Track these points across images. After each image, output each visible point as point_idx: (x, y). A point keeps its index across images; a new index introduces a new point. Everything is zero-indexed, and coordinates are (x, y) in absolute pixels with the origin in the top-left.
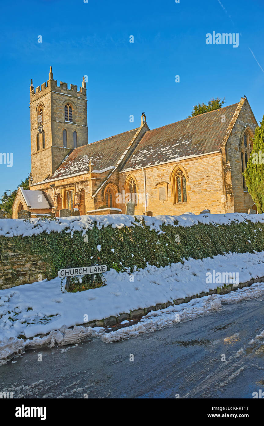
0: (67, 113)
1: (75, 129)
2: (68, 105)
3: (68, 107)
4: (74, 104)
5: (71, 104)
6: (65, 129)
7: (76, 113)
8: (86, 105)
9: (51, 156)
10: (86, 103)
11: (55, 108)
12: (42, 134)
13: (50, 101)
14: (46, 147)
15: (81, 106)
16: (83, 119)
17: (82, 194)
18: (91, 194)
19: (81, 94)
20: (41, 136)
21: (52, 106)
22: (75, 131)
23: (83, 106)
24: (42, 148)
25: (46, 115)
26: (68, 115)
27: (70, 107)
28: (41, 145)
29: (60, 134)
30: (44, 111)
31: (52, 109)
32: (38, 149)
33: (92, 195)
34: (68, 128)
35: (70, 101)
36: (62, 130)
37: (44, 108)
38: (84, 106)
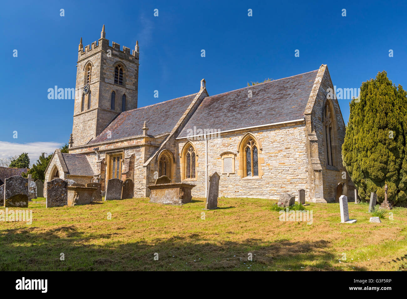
0: (118, 75)
1: (124, 91)
2: (119, 66)
3: (119, 68)
4: (126, 67)
5: (123, 66)
6: (114, 91)
7: (127, 76)
8: (138, 69)
9: (96, 118)
10: (138, 67)
11: (105, 68)
12: (88, 95)
13: (100, 61)
14: (91, 109)
15: (132, 69)
16: (134, 83)
17: (132, 160)
18: (143, 161)
19: (133, 58)
20: (86, 97)
21: (102, 66)
22: (124, 94)
23: (134, 70)
24: (87, 108)
25: (95, 74)
26: (119, 77)
27: (121, 70)
28: (86, 106)
29: (108, 96)
30: (92, 70)
31: (102, 68)
32: (82, 110)
33: (145, 163)
34: (117, 90)
35: (122, 63)
36: (111, 91)
37: (93, 68)
38: (136, 70)
